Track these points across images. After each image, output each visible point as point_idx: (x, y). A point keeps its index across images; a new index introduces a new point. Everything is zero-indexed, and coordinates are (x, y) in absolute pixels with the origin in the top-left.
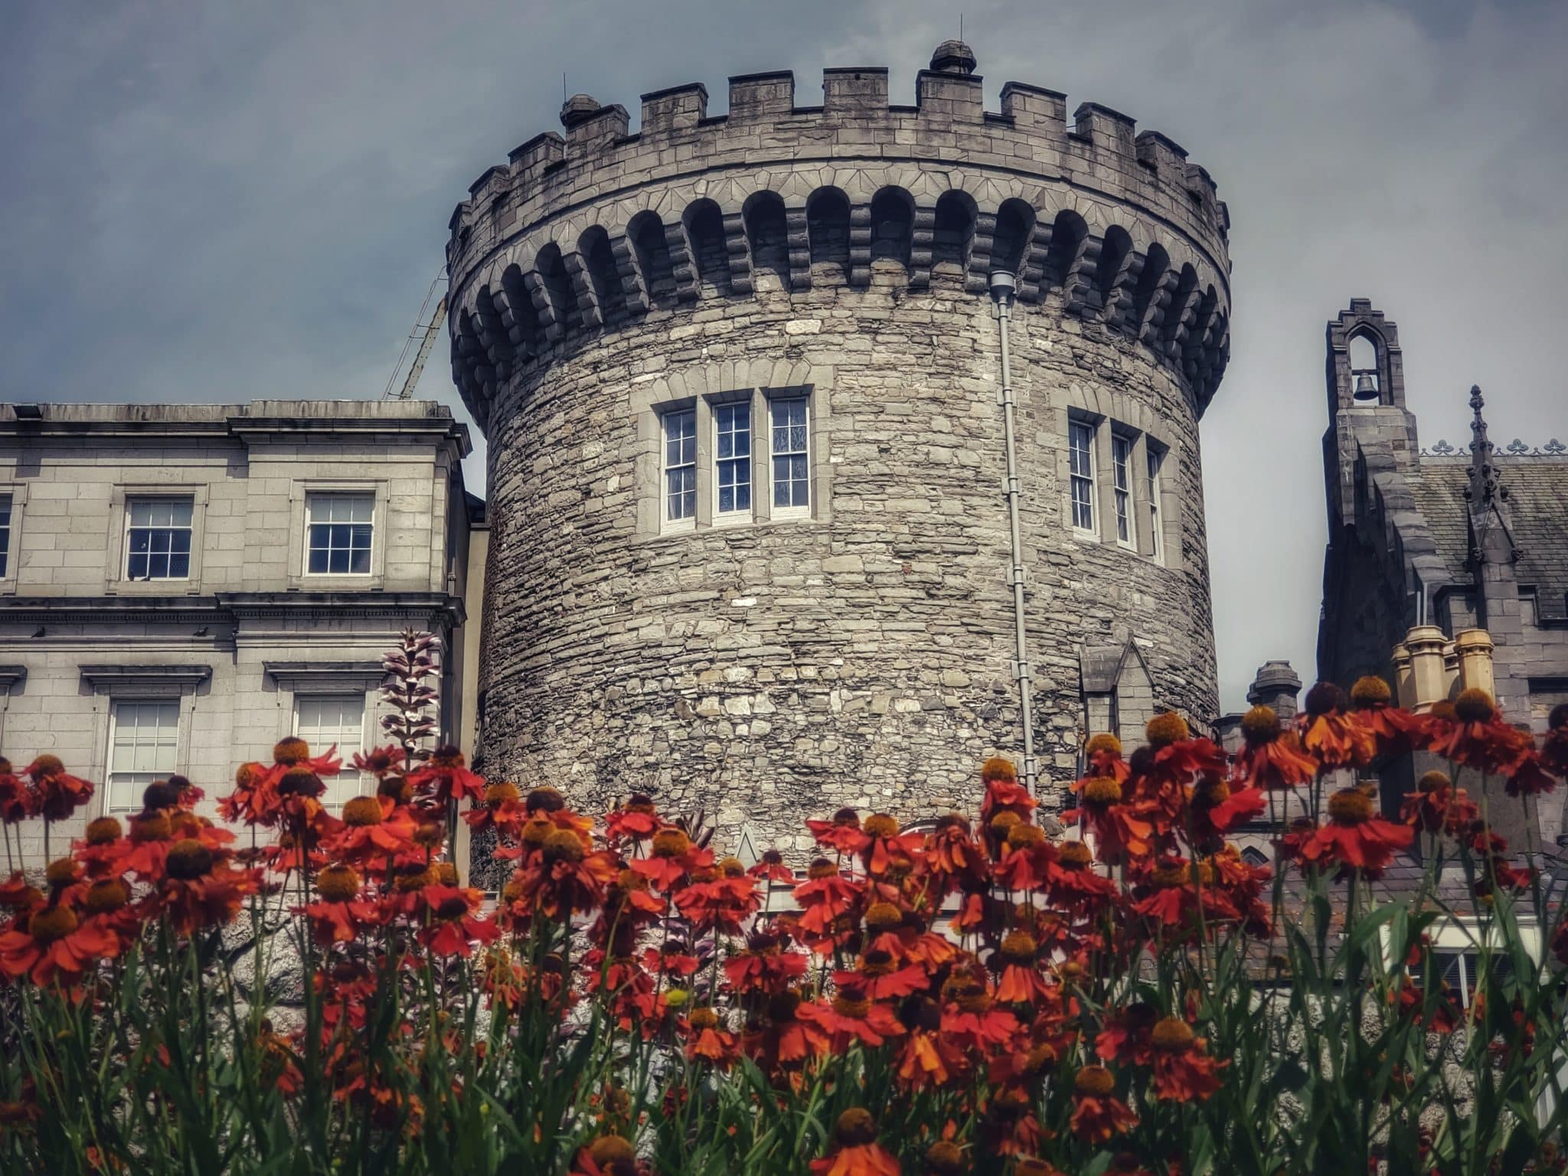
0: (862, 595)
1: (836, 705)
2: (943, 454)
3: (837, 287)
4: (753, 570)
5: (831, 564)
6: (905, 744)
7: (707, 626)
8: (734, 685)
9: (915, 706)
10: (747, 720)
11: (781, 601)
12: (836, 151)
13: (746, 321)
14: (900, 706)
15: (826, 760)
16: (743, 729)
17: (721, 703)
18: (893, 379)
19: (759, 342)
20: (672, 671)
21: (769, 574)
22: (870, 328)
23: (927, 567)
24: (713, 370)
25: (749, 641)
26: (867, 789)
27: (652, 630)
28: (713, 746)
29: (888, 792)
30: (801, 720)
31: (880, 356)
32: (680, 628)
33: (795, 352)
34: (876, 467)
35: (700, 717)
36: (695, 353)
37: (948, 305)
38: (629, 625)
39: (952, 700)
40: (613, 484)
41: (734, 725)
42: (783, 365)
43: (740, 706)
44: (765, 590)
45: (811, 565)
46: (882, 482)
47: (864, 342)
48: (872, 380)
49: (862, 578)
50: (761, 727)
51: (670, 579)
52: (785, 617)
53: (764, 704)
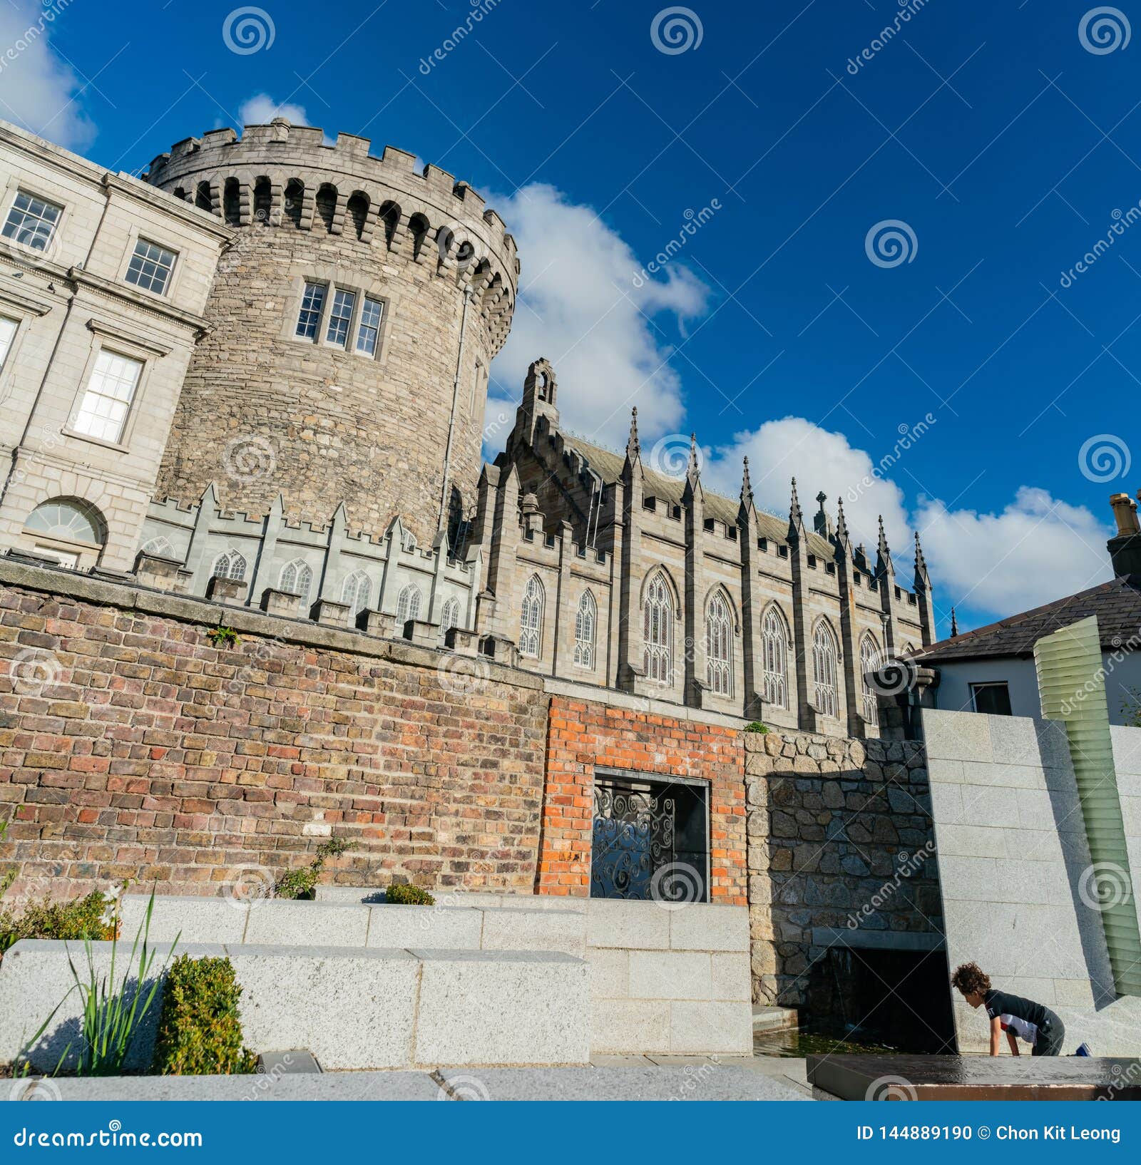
0: (393, 405)
1: (372, 456)
2: (436, 355)
3: (408, 260)
4: (344, 374)
5: (382, 385)
6: (399, 483)
7: (313, 394)
8: (323, 428)
9: (406, 467)
10: (327, 448)
11: (355, 394)
12: (429, 200)
13: (363, 256)
14: (400, 465)
15: (362, 481)
16: (323, 452)
17: (315, 434)
18: (424, 312)
19: (368, 269)
20: (289, 410)
21: (351, 379)
22: (418, 283)
23: (421, 403)
24: (341, 272)
25: (337, 409)
26: (379, 501)
27: (282, 385)
28: (305, 456)
29: (387, 505)
30: (355, 457)
31: (421, 299)
32: (297, 390)
33: (384, 280)
34: (410, 348)
35: (301, 438)
36: (333, 260)
37: (449, 290)
38: (265, 379)
39: (420, 470)
40: (270, 305)
41: (319, 449)
42: (378, 284)
43: (324, 440)
44: (348, 386)
45: (373, 382)
46: (412, 356)
47: (416, 290)
48: (415, 308)
49: (394, 397)
50: (333, 454)
51: (296, 364)
52: (355, 402)
53: (337, 442)
